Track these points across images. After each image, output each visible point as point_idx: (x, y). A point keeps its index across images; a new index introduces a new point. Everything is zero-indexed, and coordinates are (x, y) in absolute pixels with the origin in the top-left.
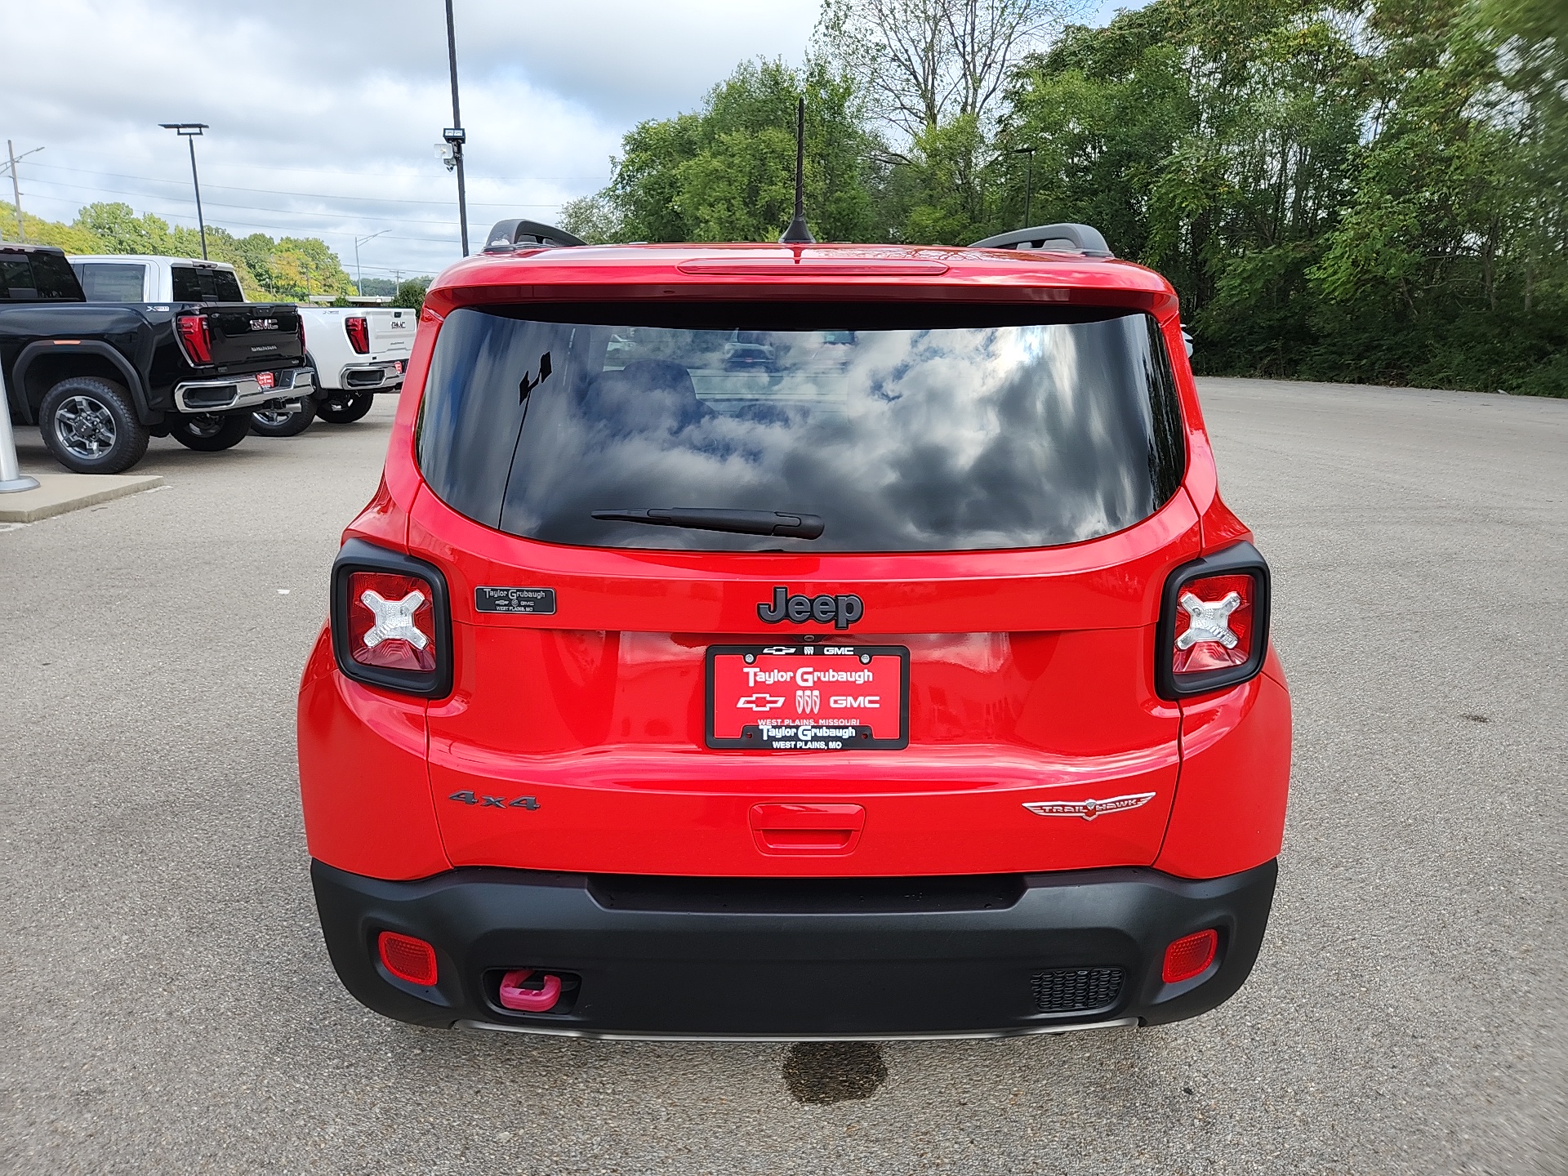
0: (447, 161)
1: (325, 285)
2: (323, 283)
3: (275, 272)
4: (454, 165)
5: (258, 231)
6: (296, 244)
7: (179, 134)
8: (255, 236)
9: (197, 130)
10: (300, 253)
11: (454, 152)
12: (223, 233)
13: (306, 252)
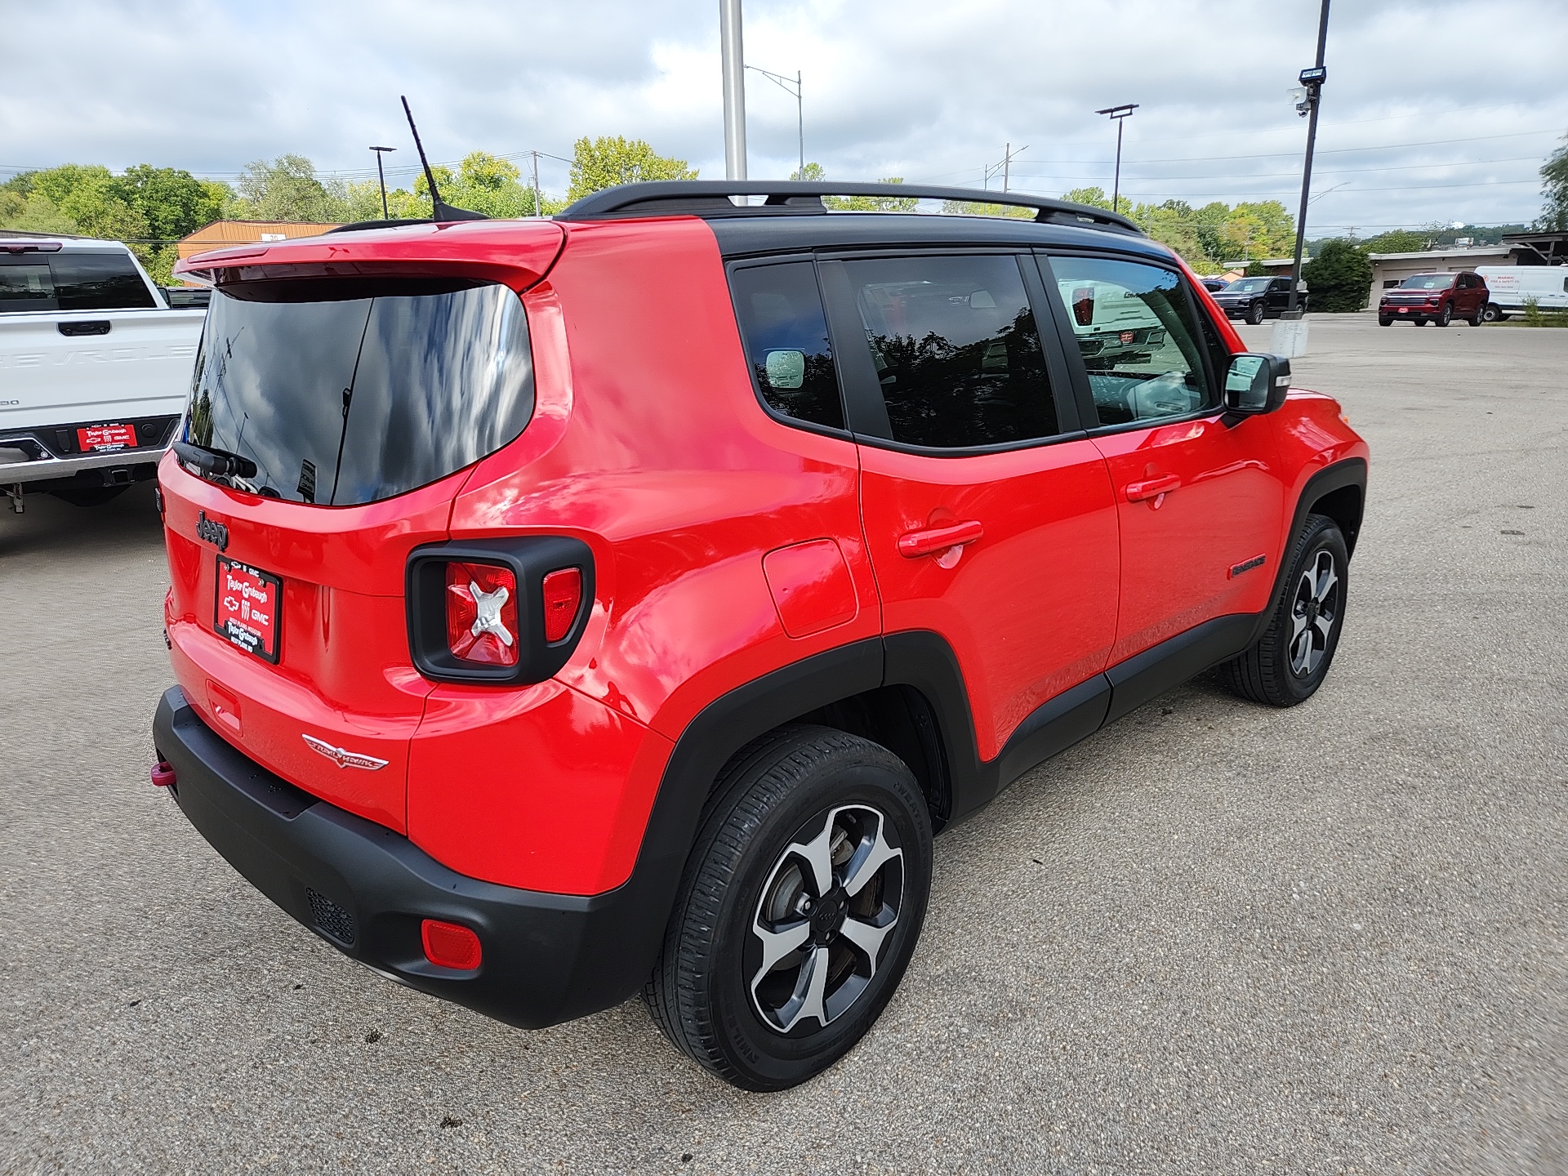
0: (1300, 107)
1: (1273, 249)
2: (1272, 246)
3: (1224, 239)
4: (1307, 109)
5: (1216, 200)
6: (1252, 209)
7: (1112, 118)
8: (1212, 206)
9: (1128, 111)
10: (1253, 218)
11: (1308, 95)
12: (1184, 205)
13: (1260, 217)
